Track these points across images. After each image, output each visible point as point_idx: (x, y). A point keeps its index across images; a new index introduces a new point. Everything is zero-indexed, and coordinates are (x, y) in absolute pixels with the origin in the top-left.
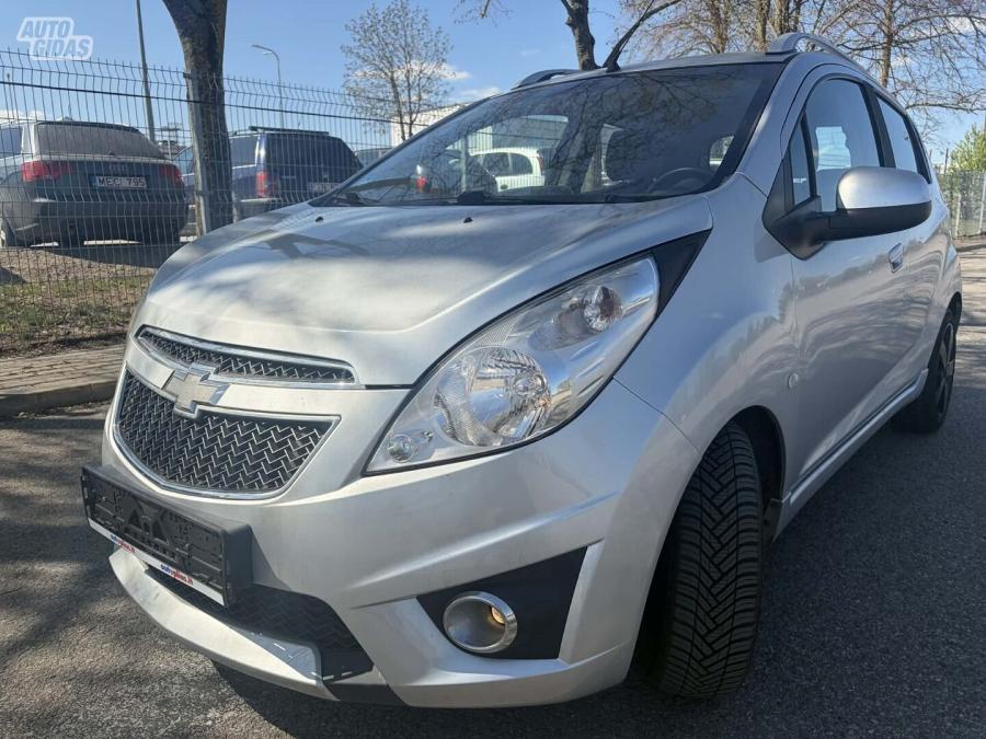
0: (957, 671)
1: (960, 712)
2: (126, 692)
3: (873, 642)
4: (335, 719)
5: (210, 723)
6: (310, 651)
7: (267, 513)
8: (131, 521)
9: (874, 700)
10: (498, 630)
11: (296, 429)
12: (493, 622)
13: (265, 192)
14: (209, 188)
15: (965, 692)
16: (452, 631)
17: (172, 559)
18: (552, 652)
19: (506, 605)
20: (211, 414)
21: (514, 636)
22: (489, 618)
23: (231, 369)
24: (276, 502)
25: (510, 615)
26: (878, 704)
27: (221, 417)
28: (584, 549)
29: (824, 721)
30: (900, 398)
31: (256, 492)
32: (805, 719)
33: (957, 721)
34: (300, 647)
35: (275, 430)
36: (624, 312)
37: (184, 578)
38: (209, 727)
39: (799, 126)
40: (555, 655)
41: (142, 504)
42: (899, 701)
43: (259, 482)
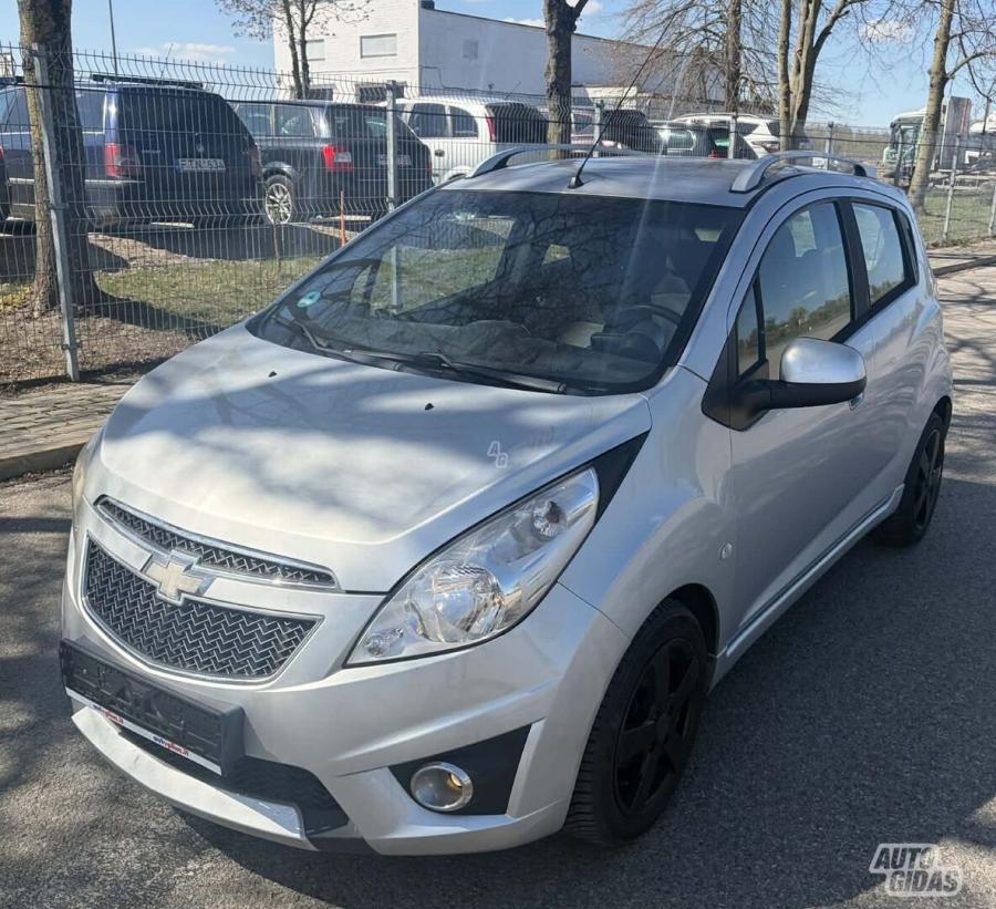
0: (861, 811)
1: (852, 847)
2: (103, 848)
3: (795, 785)
4: (307, 868)
5: (191, 874)
6: (293, 810)
7: (258, 697)
8: (118, 695)
9: (782, 839)
10: (457, 792)
11: (282, 624)
12: (452, 785)
13: (118, 172)
14: (63, 200)
15: (862, 830)
16: (418, 795)
17: (164, 732)
18: (500, 808)
19: (463, 773)
20: (196, 603)
21: (469, 797)
22: (449, 782)
23: (213, 560)
24: (268, 688)
25: (467, 780)
26: (785, 842)
27: (208, 607)
28: (528, 727)
29: (736, 858)
30: (868, 521)
31: (245, 677)
32: (720, 857)
33: (847, 856)
34: (285, 807)
35: (262, 623)
36: (569, 519)
37: (180, 751)
38: (192, 878)
39: (752, 291)
40: (503, 811)
41: (132, 682)
42: (803, 839)
43: (248, 668)
